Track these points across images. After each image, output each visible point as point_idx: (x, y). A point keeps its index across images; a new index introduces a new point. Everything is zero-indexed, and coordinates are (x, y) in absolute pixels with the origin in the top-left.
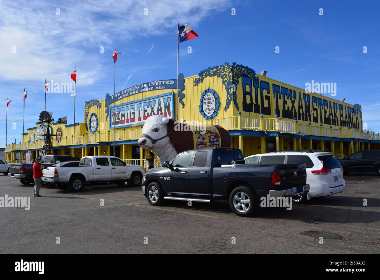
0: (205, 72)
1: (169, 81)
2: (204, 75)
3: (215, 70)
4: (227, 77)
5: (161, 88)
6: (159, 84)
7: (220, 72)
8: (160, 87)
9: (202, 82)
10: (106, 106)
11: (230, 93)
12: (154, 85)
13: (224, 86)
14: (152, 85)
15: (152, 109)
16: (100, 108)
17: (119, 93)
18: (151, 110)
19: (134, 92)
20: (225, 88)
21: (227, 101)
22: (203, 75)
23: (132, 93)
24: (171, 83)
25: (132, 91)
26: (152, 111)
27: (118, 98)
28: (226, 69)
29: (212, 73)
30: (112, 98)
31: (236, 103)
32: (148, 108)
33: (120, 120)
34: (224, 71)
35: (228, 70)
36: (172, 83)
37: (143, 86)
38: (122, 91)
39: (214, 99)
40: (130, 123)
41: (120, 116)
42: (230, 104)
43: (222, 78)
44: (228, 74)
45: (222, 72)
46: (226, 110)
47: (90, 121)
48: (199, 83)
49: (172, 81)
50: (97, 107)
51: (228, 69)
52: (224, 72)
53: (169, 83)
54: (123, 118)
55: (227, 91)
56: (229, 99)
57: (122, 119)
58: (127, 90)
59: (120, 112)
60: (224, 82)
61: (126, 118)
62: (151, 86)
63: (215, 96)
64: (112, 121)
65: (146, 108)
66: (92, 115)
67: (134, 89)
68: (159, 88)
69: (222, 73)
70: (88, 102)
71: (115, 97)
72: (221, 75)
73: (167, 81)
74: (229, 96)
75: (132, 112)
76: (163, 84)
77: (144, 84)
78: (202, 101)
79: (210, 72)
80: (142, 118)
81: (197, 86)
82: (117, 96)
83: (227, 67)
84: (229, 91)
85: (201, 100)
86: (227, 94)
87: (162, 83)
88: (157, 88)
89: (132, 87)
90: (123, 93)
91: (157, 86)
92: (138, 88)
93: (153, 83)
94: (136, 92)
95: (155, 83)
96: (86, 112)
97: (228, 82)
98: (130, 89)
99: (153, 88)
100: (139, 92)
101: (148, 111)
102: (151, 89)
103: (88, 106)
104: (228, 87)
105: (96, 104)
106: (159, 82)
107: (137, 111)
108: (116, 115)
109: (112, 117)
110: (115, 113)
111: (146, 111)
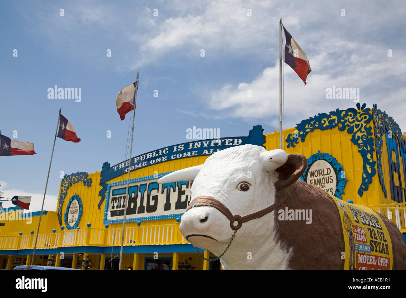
0: (312, 123)
1: (231, 140)
2: (309, 128)
3: (333, 117)
4: (363, 130)
6: (211, 145)
7: (346, 121)
9: (303, 140)
10: (100, 184)
11: (371, 161)
12: (199, 146)
13: (356, 148)
14: (195, 147)
16: (88, 187)
17: (129, 161)
19: (157, 159)
20: (359, 151)
21: (365, 176)
22: (307, 127)
23: (154, 161)
24: (235, 143)
25: (155, 158)
27: (126, 171)
28: (358, 115)
29: (327, 124)
30: (114, 169)
33: (125, 208)
34: (355, 119)
35: (365, 118)
36: (237, 143)
37: (177, 150)
38: (136, 157)
39: (333, 173)
41: (127, 201)
42: (370, 182)
43: (350, 131)
44: (364, 125)
45: (351, 121)
46: (360, 193)
47: (68, 208)
48: (297, 143)
49: (238, 140)
50: (85, 185)
51: (363, 116)
52: (354, 122)
54: (133, 204)
55: (364, 156)
56: (370, 171)
57: (129, 206)
58: (144, 156)
60: (354, 141)
61: (138, 205)
62: (193, 149)
63: (335, 167)
64: (110, 209)
65: (184, 188)
66: (73, 198)
67: (159, 154)
68: (209, 151)
69: (349, 124)
70: (69, 176)
71: (120, 168)
72: (347, 128)
73: (227, 141)
74: (368, 167)
75: (153, 197)
76: (220, 144)
77: (178, 145)
79: (323, 122)
80: (173, 206)
81: (291, 147)
82: (123, 166)
83: (362, 113)
84: (369, 156)
86: (362, 163)
87: (216, 144)
89: (154, 151)
90: (137, 161)
91: (206, 148)
92: (167, 152)
93: (198, 144)
94: (162, 159)
95: (202, 145)
96: (63, 192)
97: (365, 140)
98: (151, 154)
99: (197, 153)
100: (169, 159)
101: (186, 194)
102: (193, 153)
103: (67, 183)
104: (365, 148)
105: (83, 180)
106: (211, 142)
107: (162, 193)
108: (120, 200)
109: (112, 203)
110: (117, 196)
111: (184, 193)
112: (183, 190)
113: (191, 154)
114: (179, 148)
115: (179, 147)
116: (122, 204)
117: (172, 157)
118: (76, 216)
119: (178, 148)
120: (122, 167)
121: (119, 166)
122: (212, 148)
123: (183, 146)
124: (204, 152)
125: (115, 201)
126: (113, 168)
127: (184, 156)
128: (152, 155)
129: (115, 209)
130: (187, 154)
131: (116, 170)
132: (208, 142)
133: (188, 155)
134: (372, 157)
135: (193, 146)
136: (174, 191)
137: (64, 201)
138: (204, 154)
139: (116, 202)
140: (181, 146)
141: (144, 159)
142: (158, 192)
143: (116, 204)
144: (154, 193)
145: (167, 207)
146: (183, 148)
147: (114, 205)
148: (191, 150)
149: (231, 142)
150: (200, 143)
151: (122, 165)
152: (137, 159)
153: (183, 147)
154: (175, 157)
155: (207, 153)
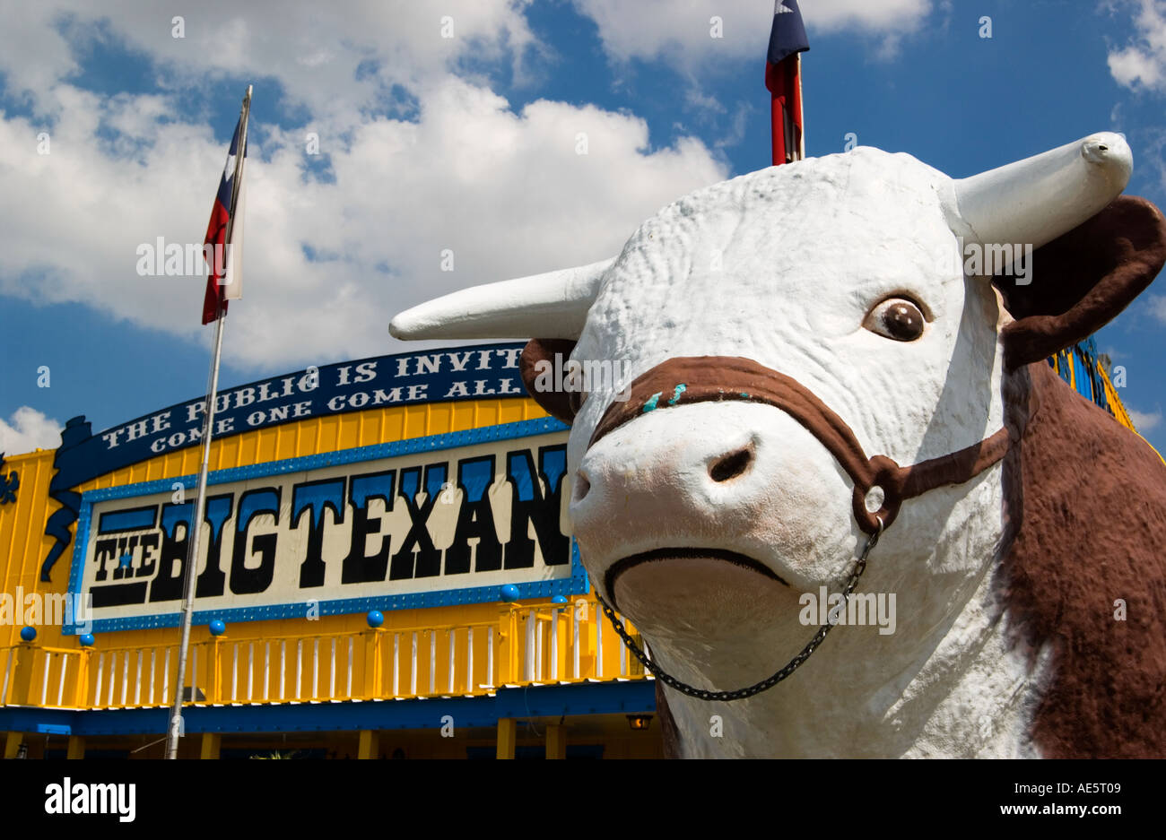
5: (491, 391)
6: (478, 364)
8: (480, 387)
10: (52, 494)
12: (434, 368)
14: (420, 371)
15: (420, 516)
16: (5, 503)
17: (167, 415)
18: (407, 524)
19: (275, 411)
23: (262, 416)
25: (266, 406)
26: (419, 532)
27: (154, 448)
30: (108, 443)
32: (389, 508)
33: (149, 579)
37: (351, 378)
38: (192, 402)
40: (229, 600)
41: (156, 554)
54: (177, 566)
58: (226, 397)
59: (157, 530)
62: (412, 379)
64: (90, 582)
65: (376, 509)
67: (282, 391)
68: (471, 388)
71: (132, 437)
75: (256, 539)
76: (511, 362)
77: (355, 364)
80: (333, 572)
82: (143, 432)
87: (497, 362)
88: (459, 387)
89: (263, 382)
90: (197, 415)
91: (459, 376)
92: (314, 386)
93: (432, 360)
94: (291, 411)
95: (446, 364)
98: (251, 391)
99: (424, 392)
100: (320, 412)
101: (384, 531)
102: (413, 392)
106: (480, 355)
107: (294, 524)
108: (127, 549)
109: (96, 560)
110: (118, 536)
111: (375, 526)
112: (371, 515)
113: (405, 394)
114: (359, 375)
115: (360, 369)
116: (136, 564)
117: (332, 405)
119: (353, 374)
120: (137, 434)
121: (127, 431)
122: (482, 375)
123: (373, 365)
124: (453, 390)
125: (108, 554)
126: (105, 438)
127: (377, 401)
128: (257, 395)
129: (110, 581)
130: (387, 393)
131: (113, 443)
132: (468, 355)
133: (392, 398)
135: (412, 366)
136: (339, 520)
138: (450, 394)
139: (112, 557)
140: (366, 368)
141: (226, 407)
142: (277, 523)
143: (111, 565)
144: (260, 526)
145: (312, 573)
146: (373, 375)
147: (106, 568)
148: (405, 383)
150: (437, 358)
151: (138, 427)
152: (198, 407)
153: (372, 370)
154: (343, 406)
155: (463, 391)
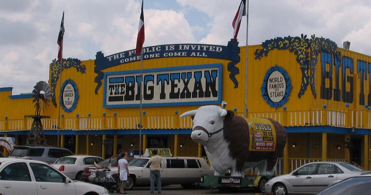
0: (273, 43)
1: (214, 47)
2: (270, 47)
3: (287, 41)
4: (304, 53)
5: (201, 55)
6: (198, 49)
7: (294, 45)
8: (198, 54)
9: (266, 55)
11: (307, 75)
12: (188, 48)
13: (299, 65)
15: (186, 84)
16: (82, 73)
19: (151, 55)
20: (300, 68)
21: (302, 85)
22: (269, 45)
23: (148, 56)
24: (217, 50)
25: (149, 54)
27: (121, 62)
28: (302, 43)
29: (282, 45)
31: (313, 89)
34: (299, 45)
35: (306, 45)
36: (219, 50)
39: (284, 81)
42: (306, 89)
43: (296, 53)
44: (305, 50)
45: (297, 46)
46: (299, 96)
47: (62, 91)
48: (262, 56)
49: (219, 48)
50: (78, 71)
51: (305, 44)
52: (298, 47)
53: (214, 50)
55: (303, 72)
56: (306, 83)
57: (128, 93)
60: (298, 60)
61: (136, 93)
62: (183, 51)
63: (285, 77)
64: (108, 95)
66: (67, 82)
68: (196, 54)
69: (296, 48)
72: (294, 51)
73: (211, 47)
74: (305, 79)
76: (205, 49)
78: (266, 81)
79: (279, 44)
81: (258, 59)
82: (118, 58)
83: (304, 41)
84: (306, 72)
85: (264, 80)
86: (302, 76)
87: (202, 48)
88: (194, 54)
89: (148, 47)
90: (131, 54)
91: (193, 51)
92: (160, 50)
93: (187, 46)
94: (155, 56)
95: (190, 47)
96: (54, 76)
97: (305, 60)
98: (145, 49)
99: (186, 54)
100: (162, 56)
102: (183, 54)
103: (57, 67)
104: (304, 66)
105: (75, 66)
106: (198, 46)
107: (158, 84)
108: (117, 87)
109: (109, 89)
110: (114, 84)
111: (176, 86)
112: (175, 83)
113: (181, 54)
114: (170, 48)
117: (164, 55)
118: (72, 99)
120: (116, 58)
121: (114, 56)
122: (199, 51)
123: (174, 46)
124: (192, 54)
126: (108, 58)
127: (175, 55)
128: (146, 51)
129: (114, 95)
130: (177, 53)
131: (110, 60)
132: (195, 46)
133: (178, 55)
134: (307, 73)
135: (183, 47)
136: (168, 84)
137: (56, 84)
138: (192, 55)
139: (114, 89)
140: (172, 46)
142: (153, 83)
143: (114, 91)
145: (163, 96)
146: (174, 49)
148: (181, 51)
149: (214, 49)
150: (188, 46)
151: (116, 56)
152: (131, 52)
154: (167, 55)
155: (195, 55)
